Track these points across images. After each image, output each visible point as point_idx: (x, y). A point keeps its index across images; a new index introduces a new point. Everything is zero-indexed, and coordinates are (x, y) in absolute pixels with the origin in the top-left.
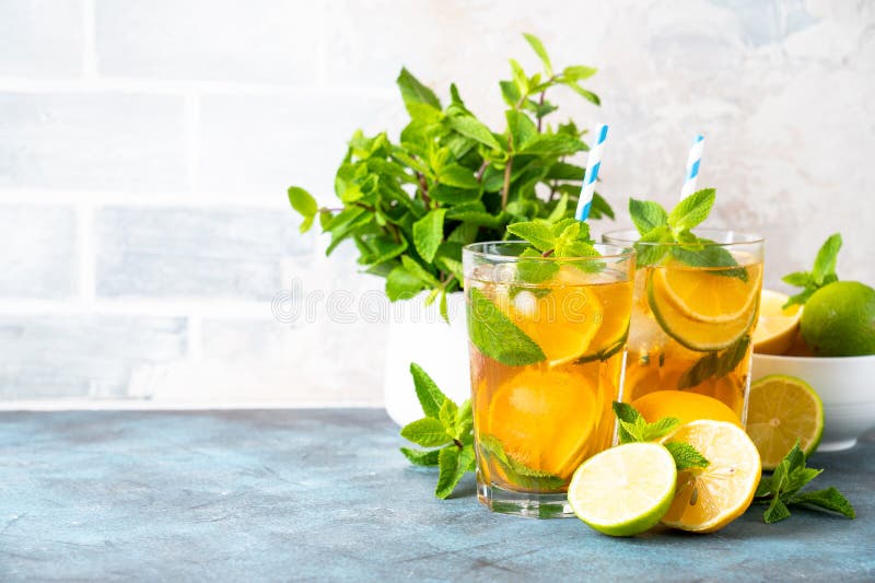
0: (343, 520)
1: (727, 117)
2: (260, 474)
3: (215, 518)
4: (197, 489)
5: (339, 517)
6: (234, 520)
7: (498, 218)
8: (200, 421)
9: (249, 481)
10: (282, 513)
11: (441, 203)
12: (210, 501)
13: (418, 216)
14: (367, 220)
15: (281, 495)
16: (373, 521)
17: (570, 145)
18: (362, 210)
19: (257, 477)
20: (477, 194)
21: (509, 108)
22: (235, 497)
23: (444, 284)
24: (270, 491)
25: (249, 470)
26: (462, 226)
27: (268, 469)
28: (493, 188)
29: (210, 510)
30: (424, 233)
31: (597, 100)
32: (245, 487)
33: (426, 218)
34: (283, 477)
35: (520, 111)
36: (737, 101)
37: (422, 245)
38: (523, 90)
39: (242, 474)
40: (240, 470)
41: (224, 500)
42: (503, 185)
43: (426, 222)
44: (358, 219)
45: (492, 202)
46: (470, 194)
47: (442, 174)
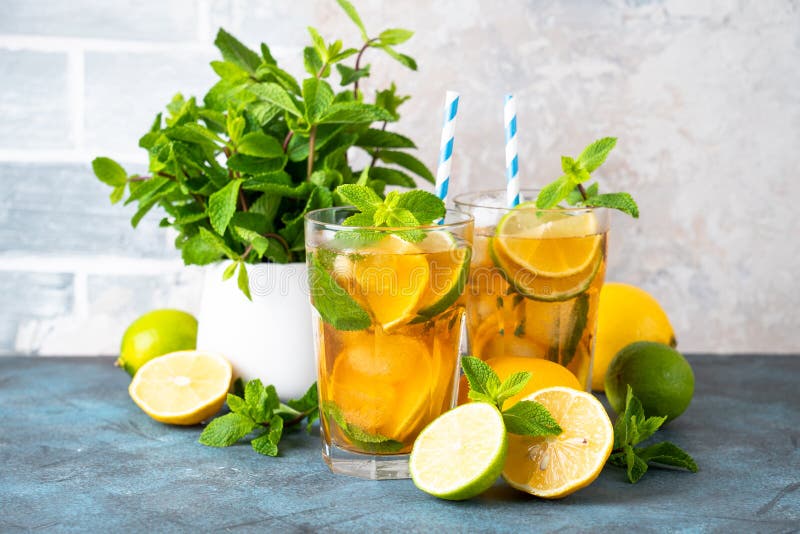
0: (185, 481)
1: (607, 77)
2: (122, 428)
3: (61, 477)
4: (54, 445)
5: (181, 478)
6: (78, 481)
7: (300, 189)
8: (87, 368)
9: (109, 436)
10: (127, 472)
11: (241, 174)
12: (63, 458)
13: (218, 186)
14: (171, 190)
15: (134, 453)
16: (213, 483)
17: (373, 114)
18: (166, 180)
19: (118, 432)
20: (282, 163)
21: (310, 76)
22: (90, 453)
23: (242, 257)
24: (125, 447)
25: (113, 424)
26: (262, 197)
27: (132, 423)
28: (298, 157)
29: (60, 469)
30: (219, 205)
31: (412, 65)
32: (102, 443)
33: (225, 189)
34: (144, 432)
35: (321, 79)
36: (617, 60)
37: (217, 216)
38: (324, 58)
39: (105, 428)
40: (105, 424)
41: (77, 458)
42: (307, 153)
43: (225, 193)
44: (162, 189)
45: (297, 172)
46: (273, 163)
47: (241, 144)
